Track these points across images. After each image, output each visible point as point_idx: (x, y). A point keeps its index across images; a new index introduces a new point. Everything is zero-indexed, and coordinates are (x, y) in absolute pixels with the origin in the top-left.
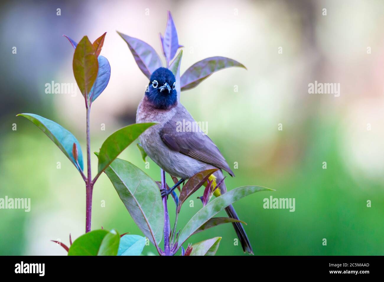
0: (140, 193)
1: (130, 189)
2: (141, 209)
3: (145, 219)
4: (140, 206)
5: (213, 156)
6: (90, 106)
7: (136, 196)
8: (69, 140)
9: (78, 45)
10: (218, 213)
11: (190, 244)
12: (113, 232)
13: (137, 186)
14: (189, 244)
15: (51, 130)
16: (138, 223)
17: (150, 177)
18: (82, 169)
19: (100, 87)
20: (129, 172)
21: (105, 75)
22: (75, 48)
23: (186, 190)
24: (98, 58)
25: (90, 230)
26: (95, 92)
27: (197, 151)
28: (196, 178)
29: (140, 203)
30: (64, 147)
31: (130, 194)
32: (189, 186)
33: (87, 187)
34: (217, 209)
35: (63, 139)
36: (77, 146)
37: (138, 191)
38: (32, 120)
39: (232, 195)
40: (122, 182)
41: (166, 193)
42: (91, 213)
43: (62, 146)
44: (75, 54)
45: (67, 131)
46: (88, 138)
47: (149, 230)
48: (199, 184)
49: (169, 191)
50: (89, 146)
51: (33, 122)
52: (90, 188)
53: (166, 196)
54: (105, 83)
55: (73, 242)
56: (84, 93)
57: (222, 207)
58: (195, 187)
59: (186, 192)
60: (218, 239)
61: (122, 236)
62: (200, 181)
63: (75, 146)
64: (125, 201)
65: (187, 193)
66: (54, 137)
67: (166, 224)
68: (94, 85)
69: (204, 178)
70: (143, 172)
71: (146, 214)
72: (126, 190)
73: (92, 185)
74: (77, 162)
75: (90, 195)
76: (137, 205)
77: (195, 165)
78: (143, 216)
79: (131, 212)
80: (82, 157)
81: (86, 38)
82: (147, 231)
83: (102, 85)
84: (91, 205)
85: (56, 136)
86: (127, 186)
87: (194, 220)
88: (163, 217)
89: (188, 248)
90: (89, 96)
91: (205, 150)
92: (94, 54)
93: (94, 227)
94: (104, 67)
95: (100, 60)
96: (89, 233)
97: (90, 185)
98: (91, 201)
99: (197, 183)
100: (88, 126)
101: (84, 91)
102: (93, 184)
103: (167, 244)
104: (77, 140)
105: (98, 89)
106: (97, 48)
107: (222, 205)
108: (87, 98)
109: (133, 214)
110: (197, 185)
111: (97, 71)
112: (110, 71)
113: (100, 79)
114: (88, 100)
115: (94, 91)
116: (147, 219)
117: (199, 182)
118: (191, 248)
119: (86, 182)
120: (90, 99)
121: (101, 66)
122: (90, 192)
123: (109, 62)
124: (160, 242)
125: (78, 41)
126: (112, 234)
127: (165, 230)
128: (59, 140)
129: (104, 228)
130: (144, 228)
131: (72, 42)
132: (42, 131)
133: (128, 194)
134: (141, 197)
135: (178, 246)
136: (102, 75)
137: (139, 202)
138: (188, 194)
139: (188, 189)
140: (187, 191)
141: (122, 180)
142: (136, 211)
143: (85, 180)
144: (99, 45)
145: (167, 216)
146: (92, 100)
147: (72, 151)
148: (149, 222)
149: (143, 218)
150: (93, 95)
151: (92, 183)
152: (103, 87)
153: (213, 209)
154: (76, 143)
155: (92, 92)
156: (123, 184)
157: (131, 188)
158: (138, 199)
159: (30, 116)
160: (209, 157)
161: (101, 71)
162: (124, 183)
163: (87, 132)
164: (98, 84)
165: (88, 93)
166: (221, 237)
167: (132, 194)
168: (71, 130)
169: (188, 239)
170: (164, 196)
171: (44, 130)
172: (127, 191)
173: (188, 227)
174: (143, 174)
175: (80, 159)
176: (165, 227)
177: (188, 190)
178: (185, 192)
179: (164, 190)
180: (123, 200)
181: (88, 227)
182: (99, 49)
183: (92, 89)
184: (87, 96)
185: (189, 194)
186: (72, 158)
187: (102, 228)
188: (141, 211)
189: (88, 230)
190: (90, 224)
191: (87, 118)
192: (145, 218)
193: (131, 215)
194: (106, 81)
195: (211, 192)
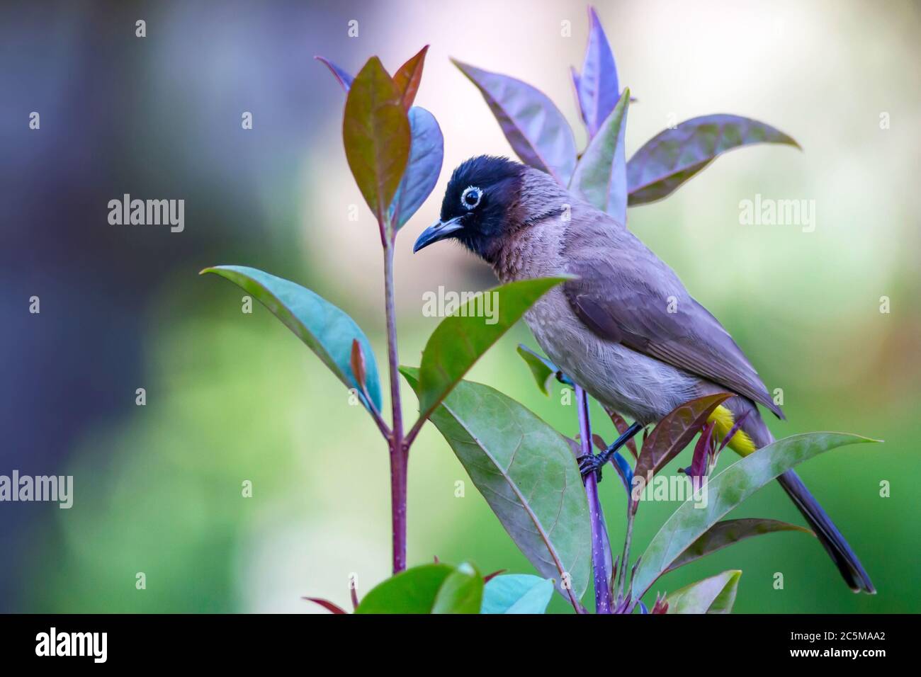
0: (524, 466)
1: (496, 459)
2: (528, 508)
3: (541, 535)
4: (526, 502)
5: (717, 358)
6: (393, 240)
7: (513, 474)
8: (341, 332)
9: (355, 80)
10: (734, 507)
11: (661, 595)
12: (466, 569)
13: (515, 451)
14: (659, 595)
15: (292, 308)
16: (523, 547)
17: (546, 424)
18: (379, 407)
19: (417, 190)
20: (491, 414)
21: (429, 158)
22: (348, 88)
23: (651, 452)
24: (410, 113)
25: (404, 567)
26: (405, 204)
27: (673, 344)
28: (676, 419)
29: (524, 493)
30: (328, 350)
31: (498, 470)
32: (656, 441)
33: (392, 453)
34: (729, 497)
35: (324, 330)
36: (363, 345)
37: (520, 463)
38: (242, 282)
39: (769, 460)
40: (475, 440)
41: (592, 464)
42: (405, 523)
43: (322, 348)
44: (348, 105)
45: (335, 308)
46: (390, 325)
47: (555, 564)
48: (685, 434)
49: (601, 458)
50: (395, 345)
51: (245, 287)
52: (400, 455)
53: (594, 472)
54: (429, 179)
55: (360, 599)
56: (376, 208)
57: (744, 490)
58: (674, 443)
59: (651, 457)
60: (732, 576)
61: (488, 579)
62: (686, 429)
63: (356, 347)
64: (487, 489)
65: (654, 459)
66: (300, 324)
67: (599, 546)
68: (400, 185)
69: (696, 418)
70: (528, 410)
71: (543, 522)
72: (485, 462)
73: (405, 448)
74: (365, 389)
75: (401, 474)
76: (519, 500)
77: (670, 381)
78: (536, 526)
79: (505, 519)
80: (375, 375)
81: (375, 63)
82: (547, 565)
83: (423, 185)
84: (404, 501)
85: (306, 324)
86: (488, 448)
87: (670, 530)
88: (589, 526)
89: (658, 604)
90: (389, 215)
91: (694, 341)
92: (397, 103)
93: (412, 560)
94: (425, 136)
95: (414, 119)
96: (401, 573)
97: (399, 449)
98: (405, 492)
99: (677, 434)
100: (388, 294)
101: (375, 202)
102: (408, 447)
103: (604, 597)
104: (361, 332)
105: (411, 197)
106: (406, 89)
107: (741, 486)
108: (383, 220)
109: (511, 524)
110: (678, 438)
111: (407, 148)
112: (442, 147)
113: (415, 169)
114: (387, 225)
115: (401, 200)
116: (546, 535)
117: (683, 430)
118: (663, 606)
119: (390, 442)
120: (393, 221)
121: (417, 134)
122: (400, 466)
123: (438, 121)
124: (584, 592)
125: (354, 70)
126: (464, 575)
127: (595, 560)
128: (315, 333)
129: (441, 560)
130: (539, 559)
131: (338, 73)
132: (270, 310)
133: (493, 470)
134: (527, 478)
135: (632, 600)
136: (421, 157)
137: (521, 491)
138: (656, 462)
139: (656, 449)
140: (654, 455)
141: (475, 437)
142: (515, 514)
143: (385, 437)
144: (409, 80)
145: (599, 524)
146: (397, 225)
147: (349, 362)
148: (552, 542)
149: (537, 532)
150: (399, 211)
151: (405, 442)
152: (424, 189)
153: (719, 499)
154: (359, 340)
155: (397, 203)
156: (477, 445)
157: (500, 456)
158: (519, 485)
159: (236, 273)
160: (706, 360)
161: (417, 147)
162: (479, 442)
163: (387, 308)
164: (410, 183)
165: (386, 207)
166: (740, 571)
167: (504, 472)
168: (346, 306)
169: (655, 581)
170: (591, 472)
171: (275, 308)
172: (489, 464)
173: (654, 549)
174: (528, 417)
175: (372, 382)
176: (596, 553)
177: (656, 451)
178: (648, 459)
179: (586, 457)
180: (481, 489)
181: (398, 558)
182: (409, 91)
183: (397, 196)
184: (383, 214)
185: (659, 461)
186: (352, 379)
187: (436, 559)
188: (529, 514)
189: (398, 565)
190: (405, 551)
191: (387, 271)
192: (539, 530)
193: (504, 527)
194: (432, 174)
195: (713, 453)
